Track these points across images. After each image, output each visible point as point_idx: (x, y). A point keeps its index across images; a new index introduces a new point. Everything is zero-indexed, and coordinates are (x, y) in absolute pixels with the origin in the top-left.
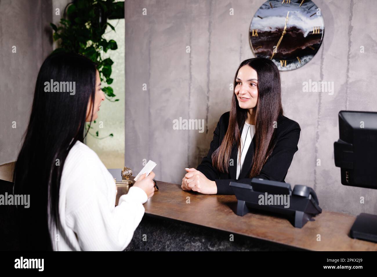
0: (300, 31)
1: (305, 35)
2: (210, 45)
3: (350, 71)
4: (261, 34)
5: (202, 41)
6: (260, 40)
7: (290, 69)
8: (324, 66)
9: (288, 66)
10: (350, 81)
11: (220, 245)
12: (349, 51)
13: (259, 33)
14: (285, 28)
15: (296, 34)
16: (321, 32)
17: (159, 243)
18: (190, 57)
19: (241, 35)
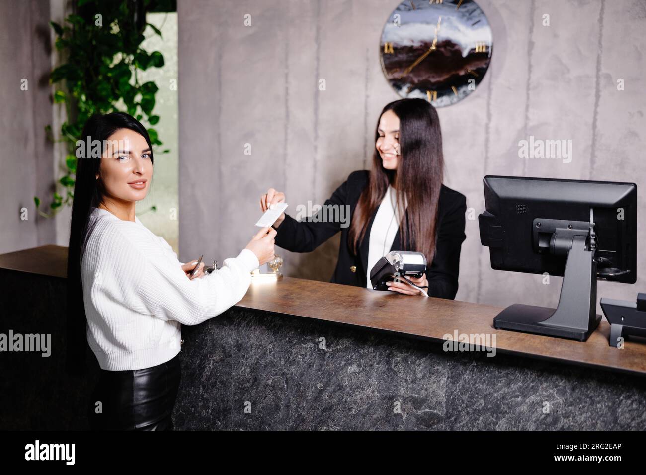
0: (456, 47)
1: (465, 54)
2: (318, 64)
3: (531, 110)
4: (398, 50)
5: (304, 58)
6: (396, 59)
7: (443, 104)
8: (492, 102)
9: (439, 100)
10: (531, 124)
11: (338, 344)
12: (529, 79)
13: (395, 49)
14: (435, 42)
15: (451, 51)
16: (488, 50)
17: (259, 348)
18: (287, 82)
19: (368, 50)
